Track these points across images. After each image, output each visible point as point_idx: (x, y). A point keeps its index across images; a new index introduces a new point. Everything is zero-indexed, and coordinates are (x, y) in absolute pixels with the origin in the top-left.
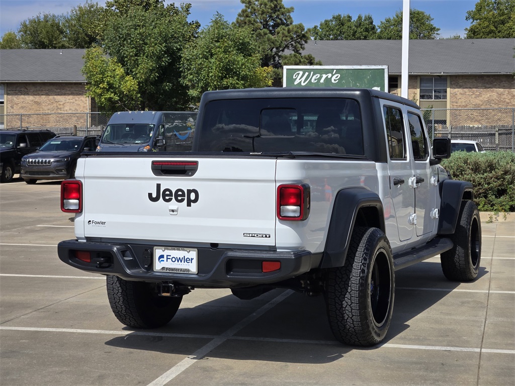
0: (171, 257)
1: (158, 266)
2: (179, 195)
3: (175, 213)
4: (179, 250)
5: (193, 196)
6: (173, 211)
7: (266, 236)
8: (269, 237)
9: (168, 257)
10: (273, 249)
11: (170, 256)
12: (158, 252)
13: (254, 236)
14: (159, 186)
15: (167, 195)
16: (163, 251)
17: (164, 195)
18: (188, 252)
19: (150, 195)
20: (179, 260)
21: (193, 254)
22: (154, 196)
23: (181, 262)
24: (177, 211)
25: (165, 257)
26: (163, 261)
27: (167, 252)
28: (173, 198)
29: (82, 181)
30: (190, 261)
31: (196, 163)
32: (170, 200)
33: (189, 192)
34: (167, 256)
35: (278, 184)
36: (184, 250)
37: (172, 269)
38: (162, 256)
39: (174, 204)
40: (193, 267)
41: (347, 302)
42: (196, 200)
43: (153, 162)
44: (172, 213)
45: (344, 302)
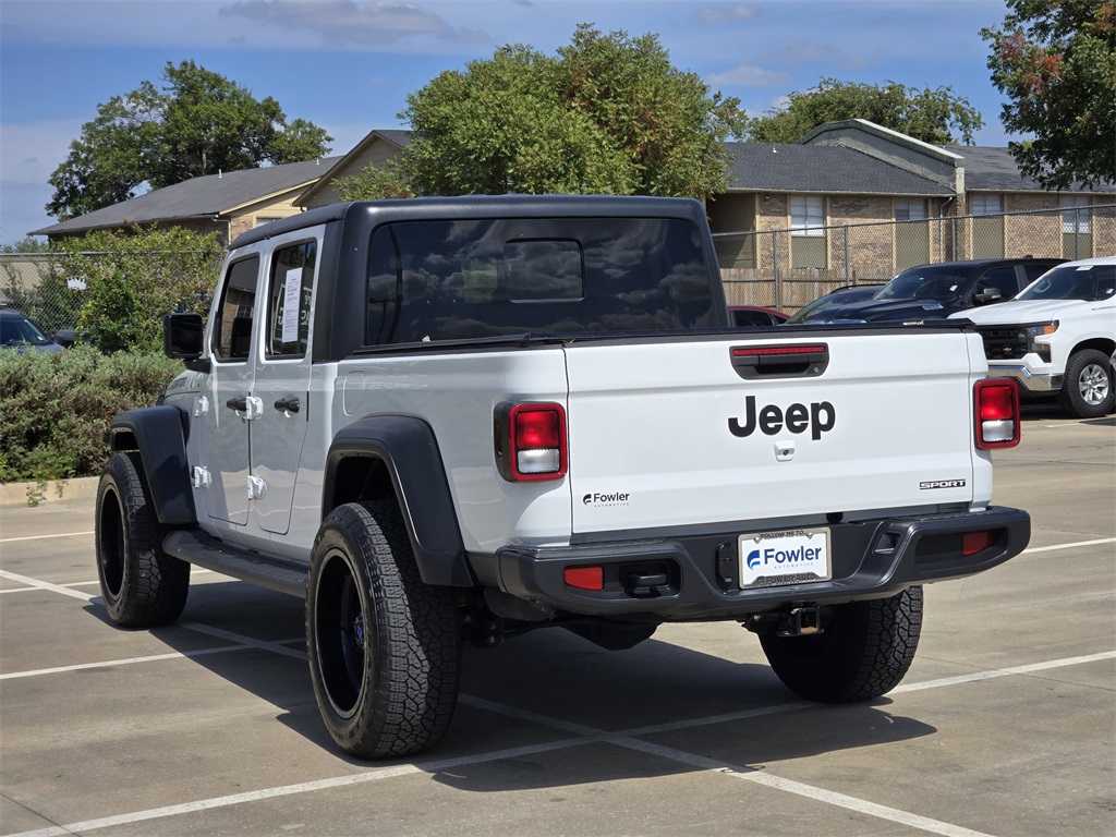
0: (774, 553)
1: (748, 576)
2: (796, 418)
3: (789, 456)
4: (792, 534)
5: (823, 417)
6: (786, 452)
7: (958, 485)
8: (964, 484)
9: (769, 554)
11: (773, 550)
12: (746, 546)
13: (938, 487)
14: (751, 401)
15: (769, 420)
16: (757, 542)
17: (764, 420)
18: (810, 537)
19: (733, 423)
20: (792, 556)
21: (820, 540)
22: (742, 423)
23: (796, 559)
24: (793, 450)
25: (762, 554)
26: (758, 563)
27: (765, 544)
28: (784, 423)
30: (814, 556)
31: (824, 347)
32: (777, 430)
33: (816, 408)
34: (766, 551)
36: (801, 534)
37: (779, 578)
38: (755, 554)
39: (785, 438)
40: (821, 567)
42: (829, 426)
43: (735, 351)
44: (782, 457)
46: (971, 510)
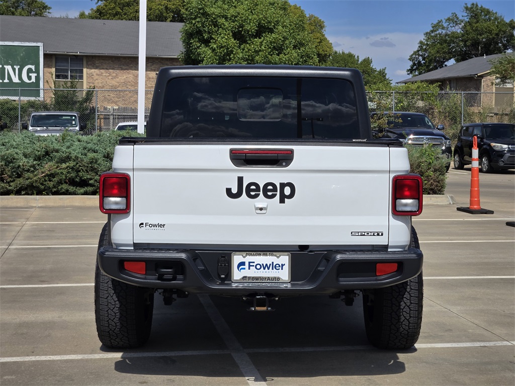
0: (255, 264)
1: (237, 275)
2: (269, 190)
3: (263, 211)
4: (266, 255)
5: (287, 191)
6: (261, 209)
7: (378, 235)
8: (382, 235)
9: (251, 264)
10: (384, 248)
11: (254, 262)
12: (237, 259)
13: (364, 235)
14: (240, 180)
15: (252, 190)
16: (244, 257)
17: (248, 190)
18: (278, 257)
19: (229, 191)
20: (266, 267)
21: (285, 259)
22: (235, 191)
23: (268, 269)
24: (266, 209)
25: (247, 264)
26: (244, 269)
27: (248, 259)
28: (261, 193)
29: (130, 174)
30: (280, 268)
31: (292, 151)
32: (256, 196)
33: (283, 186)
34: (249, 263)
35: (392, 175)
36: (272, 255)
37: (257, 278)
38: (243, 264)
39: (261, 201)
40: (284, 275)
41: (405, 303)
42: (292, 195)
43: (232, 151)
44: (259, 211)
45: (402, 303)
46: (389, 250)
